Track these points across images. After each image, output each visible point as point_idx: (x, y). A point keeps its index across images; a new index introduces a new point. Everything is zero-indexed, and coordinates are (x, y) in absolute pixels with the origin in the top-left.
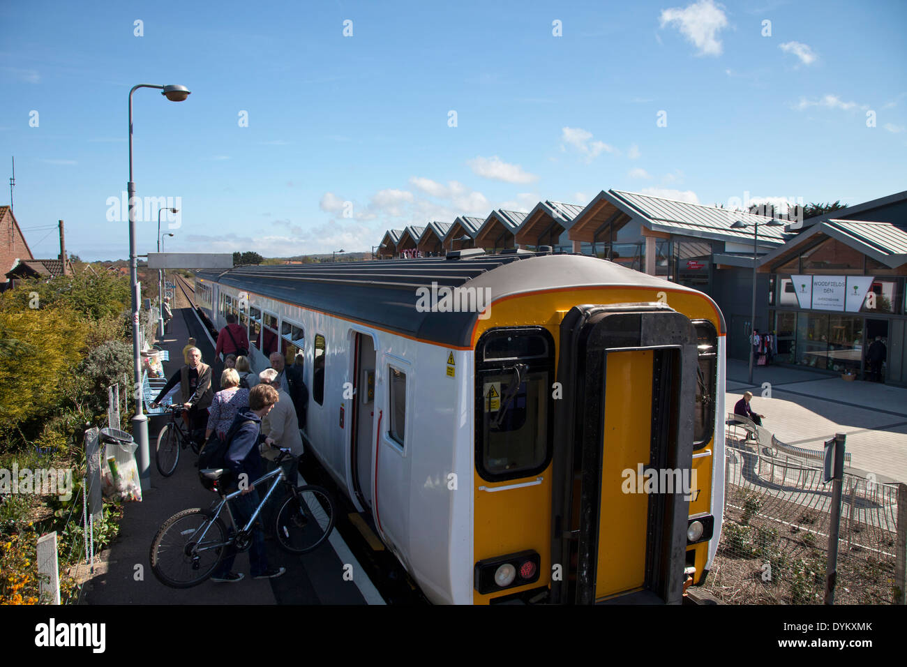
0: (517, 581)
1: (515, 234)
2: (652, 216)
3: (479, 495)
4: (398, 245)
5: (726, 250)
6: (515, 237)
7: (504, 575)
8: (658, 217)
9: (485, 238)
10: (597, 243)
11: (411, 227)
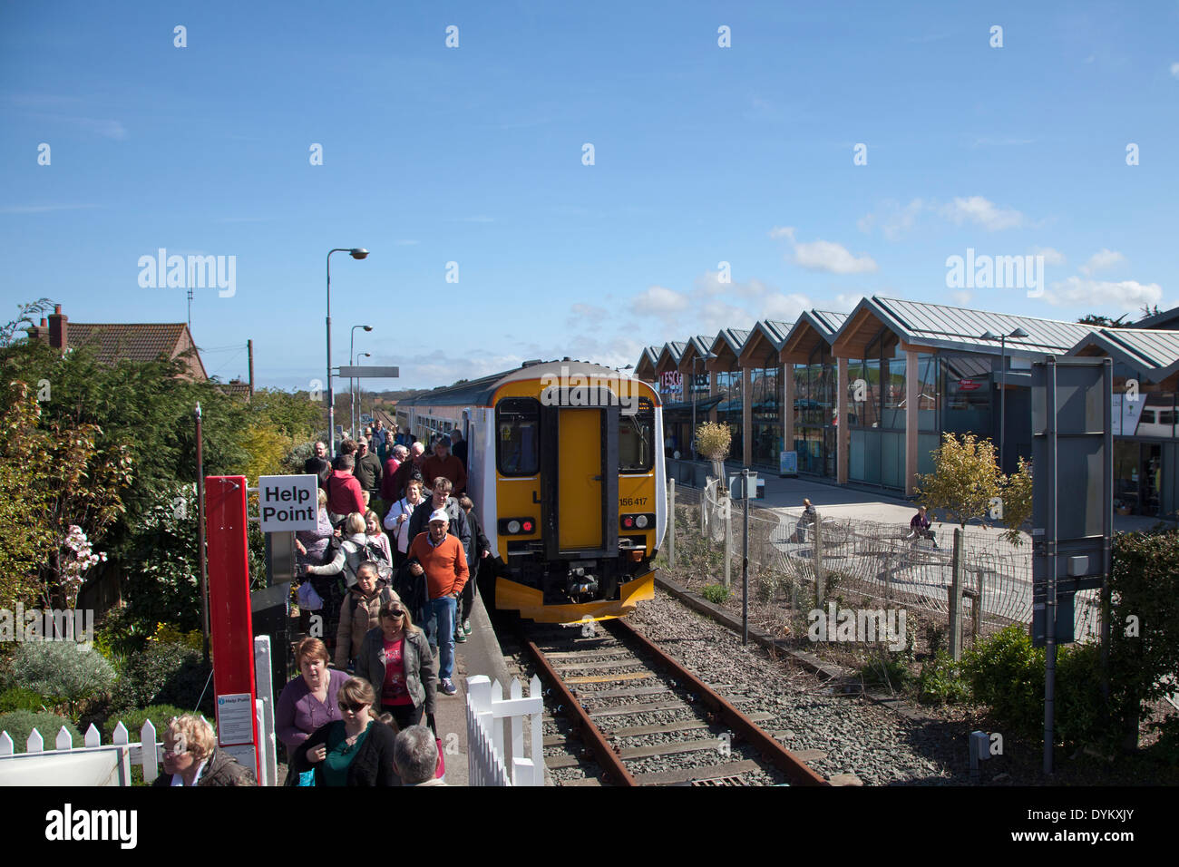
0: (521, 532)
1: (779, 350)
2: (913, 327)
3: (499, 483)
4: (657, 367)
5: (1012, 367)
6: (780, 354)
7: (514, 527)
8: (922, 327)
9: (751, 357)
10: (868, 361)
11: (672, 343)
